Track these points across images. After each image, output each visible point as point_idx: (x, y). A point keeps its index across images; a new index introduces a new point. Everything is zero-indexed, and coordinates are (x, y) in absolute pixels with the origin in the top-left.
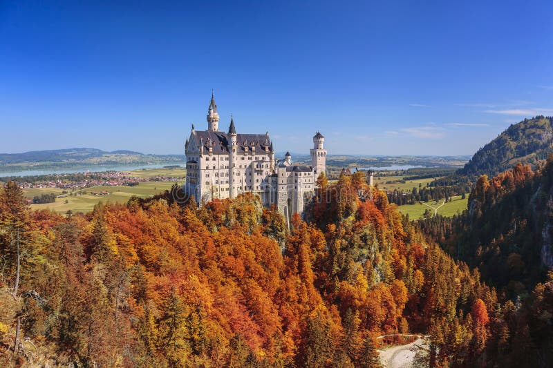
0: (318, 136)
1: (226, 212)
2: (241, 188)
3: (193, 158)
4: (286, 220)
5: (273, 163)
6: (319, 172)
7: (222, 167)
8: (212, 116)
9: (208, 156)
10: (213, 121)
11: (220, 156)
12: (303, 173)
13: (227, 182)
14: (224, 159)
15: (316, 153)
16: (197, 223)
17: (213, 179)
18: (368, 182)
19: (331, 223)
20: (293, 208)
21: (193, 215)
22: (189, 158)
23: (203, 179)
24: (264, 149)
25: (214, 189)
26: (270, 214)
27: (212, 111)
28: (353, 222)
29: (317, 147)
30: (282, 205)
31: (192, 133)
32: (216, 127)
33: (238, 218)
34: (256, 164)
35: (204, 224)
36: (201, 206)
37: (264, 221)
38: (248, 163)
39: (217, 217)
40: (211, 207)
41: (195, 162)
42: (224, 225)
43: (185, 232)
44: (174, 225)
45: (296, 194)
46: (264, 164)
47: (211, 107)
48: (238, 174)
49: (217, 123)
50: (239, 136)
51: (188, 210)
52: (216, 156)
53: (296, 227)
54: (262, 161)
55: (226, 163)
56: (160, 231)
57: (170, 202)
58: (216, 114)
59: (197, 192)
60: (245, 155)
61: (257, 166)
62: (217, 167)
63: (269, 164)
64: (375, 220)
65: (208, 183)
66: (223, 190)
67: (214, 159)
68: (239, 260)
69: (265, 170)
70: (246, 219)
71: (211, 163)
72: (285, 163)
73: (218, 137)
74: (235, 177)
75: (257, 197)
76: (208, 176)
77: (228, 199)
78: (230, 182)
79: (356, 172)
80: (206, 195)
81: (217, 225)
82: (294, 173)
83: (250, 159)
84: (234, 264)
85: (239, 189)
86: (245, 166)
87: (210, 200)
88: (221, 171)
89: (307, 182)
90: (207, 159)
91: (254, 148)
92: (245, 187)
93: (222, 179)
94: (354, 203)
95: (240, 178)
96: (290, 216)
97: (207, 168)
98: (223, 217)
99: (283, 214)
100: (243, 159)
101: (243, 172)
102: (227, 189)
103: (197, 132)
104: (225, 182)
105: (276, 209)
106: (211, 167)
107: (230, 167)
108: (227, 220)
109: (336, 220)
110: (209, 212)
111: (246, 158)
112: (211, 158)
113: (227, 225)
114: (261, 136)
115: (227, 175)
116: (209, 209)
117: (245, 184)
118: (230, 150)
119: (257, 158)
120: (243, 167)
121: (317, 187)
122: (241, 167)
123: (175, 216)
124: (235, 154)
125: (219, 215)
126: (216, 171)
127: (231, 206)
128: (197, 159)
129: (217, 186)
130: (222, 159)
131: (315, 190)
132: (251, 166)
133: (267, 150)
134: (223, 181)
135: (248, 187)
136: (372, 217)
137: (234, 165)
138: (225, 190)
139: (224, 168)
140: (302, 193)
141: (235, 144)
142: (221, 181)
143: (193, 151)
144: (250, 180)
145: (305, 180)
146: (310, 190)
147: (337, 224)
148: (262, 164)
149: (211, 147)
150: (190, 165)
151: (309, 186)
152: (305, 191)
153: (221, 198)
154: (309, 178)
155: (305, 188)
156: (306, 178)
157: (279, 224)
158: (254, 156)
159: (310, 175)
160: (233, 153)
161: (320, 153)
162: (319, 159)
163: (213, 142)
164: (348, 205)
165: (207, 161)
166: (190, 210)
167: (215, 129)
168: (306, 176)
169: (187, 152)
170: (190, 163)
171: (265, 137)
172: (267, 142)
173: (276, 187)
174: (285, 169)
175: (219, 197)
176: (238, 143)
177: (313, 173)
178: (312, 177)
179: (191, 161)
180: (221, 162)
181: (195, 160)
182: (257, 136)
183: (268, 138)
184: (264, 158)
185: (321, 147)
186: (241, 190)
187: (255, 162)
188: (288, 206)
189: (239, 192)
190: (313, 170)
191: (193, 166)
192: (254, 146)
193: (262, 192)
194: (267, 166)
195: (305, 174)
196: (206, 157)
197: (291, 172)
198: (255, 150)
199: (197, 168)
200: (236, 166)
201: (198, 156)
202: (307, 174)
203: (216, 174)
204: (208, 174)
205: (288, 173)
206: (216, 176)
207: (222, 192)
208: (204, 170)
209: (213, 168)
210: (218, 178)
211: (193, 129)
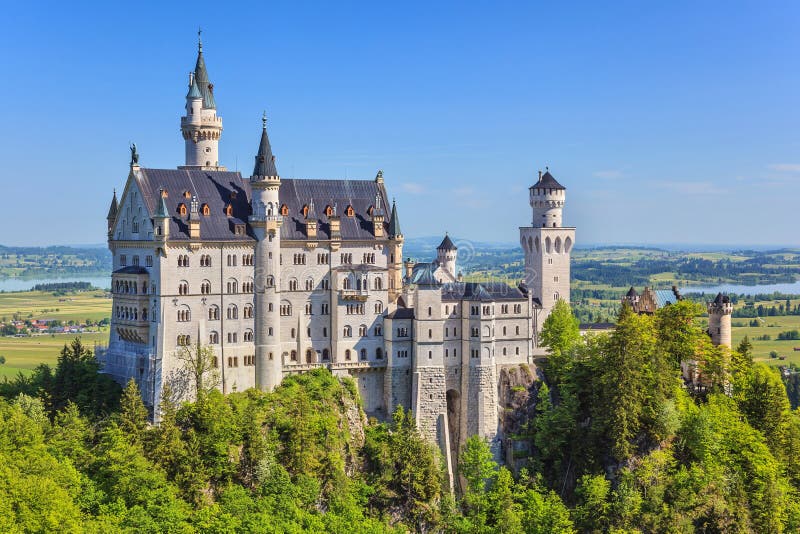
0: (546, 184)
1: (246, 437)
2: (294, 355)
3: (136, 259)
4: (442, 461)
5: (400, 275)
6: (549, 303)
7: (232, 289)
8: (197, 120)
9: (183, 251)
10: (203, 137)
11: (227, 251)
12: (496, 307)
13: (248, 337)
14: (239, 261)
15: (538, 240)
16: (144, 475)
17: (205, 327)
18: (715, 334)
19: (593, 472)
20: (464, 419)
21: (132, 450)
22: (123, 259)
23: (169, 327)
24: (368, 227)
25: (206, 361)
26: (390, 440)
27: (198, 104)
28: (669, 471)
29: (541, 222)
30: (427, 413)
31: (132, 176)
32: (212, 156)
33: (284, 457)
34: (342, 277)
35: (171, 477)
36: (160, 417)
37: (371, 464)
38: (319, 273)
39: (214, 454)
40: (194, 422)
41: (143, 271)
42: (236, 480)
43: (102, 508)
44: (67, 484)
45: (476, 373)
46: (372, 277)
47: (196, 92)
48: (286, 311)
49: (214, 144)
50: (287, 188)
51: (115, 432)
52: (213, 252)
53: (474, 483)
54: (362, 268)
55: (246, 274)
56: (16, 508)
57: (54, 407)
58: (212, 113)
59: (145, 370)
60: (307, 249)
61: (347, 284)
62: (215, 288)
63: (385, 276)
64: (745, 464)
65: (184, 341)
66: (233, 362)
67: (206, 261)
69: (373, 297)
70: (311, 457)
71: (196, 276)
72: (439, 274)
73: (219, 188)
74: (275, 319)
75: (346, 384)
76: (183, 316)
77: (250, 394)
78: (257, 336)
79: (674, 301)
80: (180, 382)
81: (212, 479)
82: (467, 305)
83: (323, 259)
85: (288, 359)
86: (309, 285)
87: (190, 398)
88: (229, 300)
89: (512, 334)
90: (183, 262)
91: (335, 226)
92: (309, 353)
93: (230, 326)
94: (669, 406)
95: (291, 322)
96: (455, 448)
97: (183, 290)
98: (235, 453)
99: (432, 441)
100: (299, 260)
101: (300, 303)
102: (248, 361)
103: (148, 173)
104: (241, 337)
105: (408, 424)
106: (195, 288)
107: (258, 288)
108: (249, 463)
109: (607, 461)
110: (186, 438)
111: (312, 257)
112: (195, 258)
113: (246, 479)
114: (356, 185)
115: (248, 313)
116: (186, 426)
117: (307, 343)
118: (257, 232)
119: (347, 258)
120: (301, 286)
121: (543, 352)
123: (68, 452)
124: (274, 245)
125: (220, 446)
126: (212, 300)
127: (260, 417)
128: (149, 260)
129: (216, 350)
130: (232, 261)
131: (539, 361)
132: (326, 285)
133: (380, 232)
134: (235, 334)
135: (319, 352)
136: (732, 452)
137: (271, 282)
138: (241, 361)
139: (240, 290)
140: (494, 373)
141: (275, 211)
142: (229, 334)
143: (136, 236)
144: (325, 329)
145: (505, 328)
146: (519, 363)
147: (612, 476)
148: (363, 278)
149: (195, 222)
150: (124, 280)
151: (517, 349)
152: (506, 365)
153: (229, 391)
154: (517, 323)
155: (505, 354)
156: (506, 323)
157: (419, 475)
158: (337, 250)
159: (519, 312)
160: (270, 240)
161: (553, 241)
162: (550, 261)
163: (203, 205)
164: (648, 411)
165: (182, 269)
166: (123, 430)
167: (207, 163)
168: (507, 316)
169: (115, 237)
170: (126, 275)
171: (372, 188)
172: (378, 205)
173: (409, 353)
174: (439, 292)
175: (220, 388)
176: (284, 208)
177: (530, 307)
178: (528, 318)
179: (129, 267)
180: (230, 272)
181: (142, 263)
182: (347, 185)
183: (382, 193)
184: (368, 258)
185: (554, 220)
186: (294, 363)
187: (340, 270)
188: (448, 414)
189: (286, 369)
190: (530, 297)
191: (135, 284)
192: (337, 218)
193: (362, 369)
194: (379, 283)
195: (505, 310)
196: (180, 256)
197: (456, 304)
198: (341, 231)
199: (149, 291)
200: (277, 282)
201: (152, 253)
202: (509, 309)
203: (213, 312)
204: (185, 312)
205: (447, 307)
206: (213, 315)
207: (230, 370)
208: (173, 298)
209: (203, 292)
210: (219, 323)
211: (136, 161)
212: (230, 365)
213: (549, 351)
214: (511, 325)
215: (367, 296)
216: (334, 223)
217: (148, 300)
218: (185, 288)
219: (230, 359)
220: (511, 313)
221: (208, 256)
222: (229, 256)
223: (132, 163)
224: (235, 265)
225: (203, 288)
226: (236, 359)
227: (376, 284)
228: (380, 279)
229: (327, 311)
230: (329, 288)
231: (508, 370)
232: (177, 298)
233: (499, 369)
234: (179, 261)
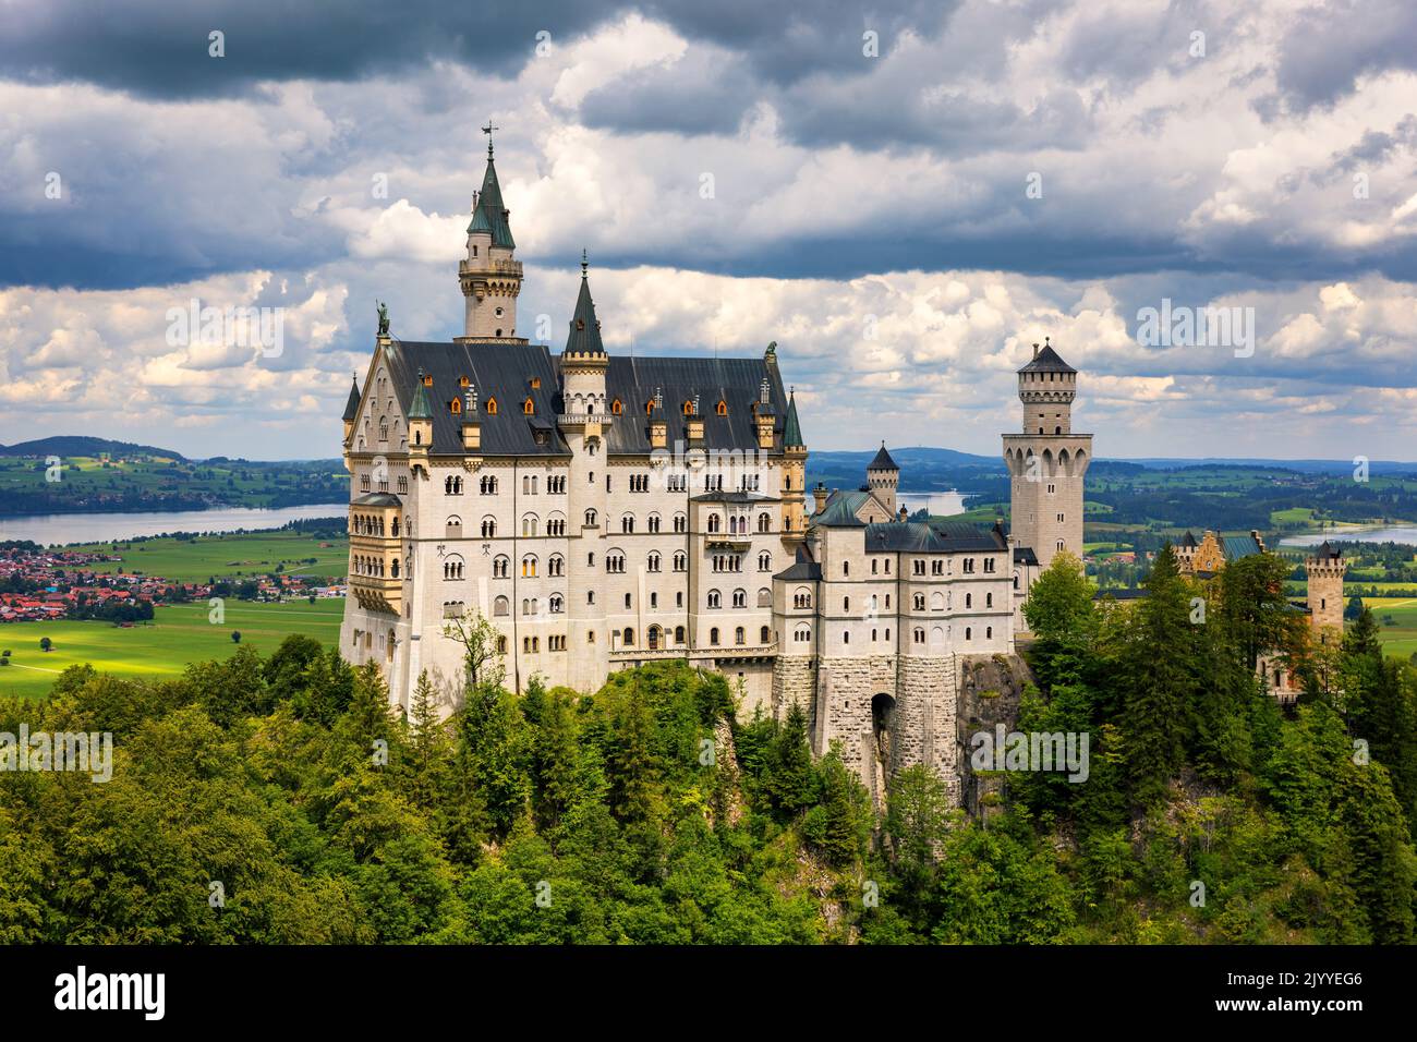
0: (1046, 364)
2: (630, 635)
3: (384, 481)
5: (801, 511)
6: (1049, 556)
7: (530, 530)
9: (454, 470)
10: (491, 291)
11: (522, 471)
12: (953, 562)
13: (555, 606)
14: (542, 486)
15: (1031, 455)
17: (480, 590)
22: (365, 481)
23: (433, 589)
24: (751, 432)
25: (489, 645)
27: (484, 239)
29: (1037, 425)
30: (843, 728)
31: (378, 353)
32: (505, 320)
34: (706, 511)
38: (670, 506)
41: (394, 502)
45: (921, 668)
46: (754, 512)
47: (483, 220)
48: (616, 565)
49: (508, 301)
50: (619, 371)
52: (503, 474)
54: (741, 499)
55: (552, 507)
58: (505, 252)
59: (396, 655)
60: (650, 465)
61: (715, 523)
62: (504, 529)
63: (776, 512)
65: (453, 610)
66: (531, 645)
67: (488, 486)
69: (757, 545)
71: (472, 507)
72: (866, 510)
74: (599, 578)
76: (453, 571)
78: (570, 604)
82: (906, 558)
85: (619, 641)
86: (654, 524)
88: (524, 547)
90: (453, 486)
91: (697, 430)
92: (653, 633)
93: (527, 588)
95: (624, 583)
97: (454, 531)
100: (639, 484)
101: (640, 552)
102: (556, 643)
103: (404, 348)
104: (543, 605)
106: (472, 528)
107: (571, 529)
112: (471, 481)
114: (734, 367)
115: (557, 568)
117: (649, 617)
118: (570, 442)
121: (1033, 635)
122: (628, 525)
124: (597, 461)
128: (402, 483)
129: (504, 626)
130: (530, 488)
131: (1024, 649)
132: (682, 524)
133: (768, 441)
134: (534, 601)
135: (669, 631)
137: (593, 519)
138: (543, 644)
139: (543, 531)
140: (950, 668)
141: (601, 407)
142: (526, 600)
143: (384, 446)
144: (679, 595)
145: (969, 596)
146: (993, 652)
148: (740, 513)
149: (473, 425)
150: (365, 514)
151: (989, 630)
152: (969, 657)
153: (525, 688)
154: (989, 588)
155: (968, 637)
156: (972, 588)
159: (992, 570)
160: (592, 454)
161: (1056, 455)
162: (1052, 489)
163: (487, 398)
165: (452, 498)
167: (499, 332)
168: (972, 576)
169: (355, 448)
170: (367, 506)
171: (757, 371)
172: (765, 399)
173: (812, 635)
174: (860, 535)
176: (617, 402)
177: (1011, 562)
178: (1007, 581)
179: (371, 495)
180: (527, 503)
181: (393, 489)
182: (717, 366)
183: (774, 378)
185: (1058, 422)
186: (629, 647)
187: (705, 500)
188: (876, 735)
189: (615, 658)
190: (1011, 547)
191: (381, 519)
192: (699, 418)
193: (738, 659)
194: (765, 520)
195: (968, 566)
196: (450, 478)
197: (889, 557)
198: (705, 439)
199: (403, 533)
200: (602, 520)
201: (407, 473)
202: (975, 564)
203: (500, 565)
204: (457, 565)
205: (874, 561)
206: (500, 570)
207: (527, 655)
208: (439, 543)
209: (484, 533)
210: (510, 583)
211: (385, 332)
212: (527, 649)
214: (979, 592)
215: (746, 543)
216: (693, 426)
217: (401, 546)
218: (457, 529)
219: (526, 640)
220: (979, 572)
221: (492, 478)
222: (526, 479)
223: (379, 333)
224: (534, 492)
225: (485, 528)
226: (535, 639)
227: (760, 523)
228: (767, 516)
229: (682, 566)
230: (686, 530)
231: (974, 661)
232: (443, 543)
233: (959, 662)
234: (448, 485)
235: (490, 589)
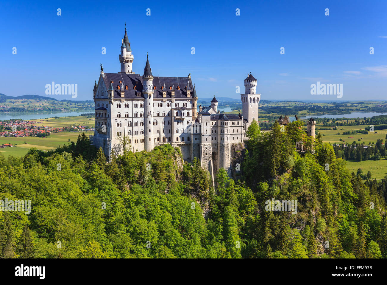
0: (250, 78)
1: (141, 168)
2: (158, 139)
3: (103, 105)
4: (210, 177)
5: (196, 111)
6: (250, 121)
7: (136, 115)
8: (125, 56)
9: (119, 102)
10: (126, 62)
11: (134, 102)
12: (230, 122)
13: (142, 133)
14: (139, 106)
15: (247, 99)
16: (105, 180)
18: (309, 133)
19: (263, 181)
20: (219, 162)
21: (100, 171)
22: (99, 105)
23: (114, 129)
24: (185, 94)
25: (127, 141)
26: (192, 169)
27: (125, 50)
28: (290, 180)
29: (248, 92)
30: (206, 159)
31: (101, 76)
32: (130, 68)
33: (155, 174)
34: (175, 112)
35: (114, 181)
36: (111, 160)
37: (185, 177)
38: (167, 110)
39: (130, 173)
40: (123, 162)
41: (105, 109)
42: (137, 182)
43: (91, 191)
44: (78, 182)
45: (223, 146)
46: (186, 111)
47: (124, 46)
48: (155, 123)
49: (130, 64)
50: (156, 80)
51: (95, 165)
52: (129, 103)
53: (221, 184)
54: (183, 109)
55: (141, 110)
56: (59, 190)
57: (75, 156)
58: (130, 53)
59: (106, 144)
60: (163, 101)
61: (177, 114)
62: (130, 115)
63: (191, 111)
64: (317, 178)
65: (119, 134)
66: (136, 141)
67: (127, 106)
68: (152, 224)
69: (186, 119)
70: (163, 175)
71: (123, 111)
72: (211, 111)
73: (132, 80)
74: (151, 126)
75: (177, 149)
77: (142, 153)
78: (145, 132)
79: (295, 120)
80: (118, 148)
81: (129, 182)
82: (220, 122)
83: (169, 105)
84: (147, 228)
85: (156, 140)
86: (164, 114)
87: (121, 153)
88: (135, 120)
89: (235, 132)
90: (119, 106)
91: (173, 93)
92: (164, 139)
93: (136, 129)
94: (291, 158)
95: (157, 127)
96: (215, 172)
97: (119, 116)
98: (137, 173)
99: (207, 170)
100: (160, 105)
101: (160, 120)
102: (142, 141)
103: (106, 74)
104: (139, 133)
105: (198, 164)
106: (123, 115)
107: (145, 115)
108: (141, 176)
109: (269, 178)
110: (119, 168)
111: (165, 104)
112: (123, 105)
113: (141, 182)
114: (181, 79)
115: (142, 124)
116: (120, 163)
117: (163, 135)
118: (145, 95)
119: (177, 105)
120: (161, 115)
121: (247, 138)
123: (79, 172)
124: (151, 100)
125: (131, 171)
126: (129, 120)
127: (146, 160)
128: (107, 105)
129: (130, 137)
130: (136, 106)
131: (245, 142)
132: (170, 114)
133: (189, 96)
134: (137, 132)
135: (167, 138)
136: (313, 174)
137: (150, 113)
138: (139, 141)
139: (139, 116)
140: (229, 146)
141: (151, 88)
142: (135, 132)
143: (103, 97)
144: (169, 130)
145: (233, 130)
146: (239, 142)
147: (270, 182)
148: (183, 112)
149: (123, 92)
150: (99, 112)
151: (238, 137)
152: (233, 143)
153: (135, 151)
154: (238, 128)
155: (233, 139)
156: (234, 128)
157: (202, 182)
158: (173, 102)
159: (239, 124)
160: (150, 98)
161: (252, 99)
162: (251, 106)
163: (126, 86)
164: (283, 159)
165: (118, 109)
166: (98, 165)
167: (128, 71)
168: (234, 126)
169: (96, 97)
170: (99, 111)
171: (186, 80)
172: (188, 86)
173: (199, 139)
174: (210, 117)
175: (132, 150)
176: (155, 87)
177: (243, 122)
178: (242, 126)
179: (100, 108)
180: (135, 110)
181: (105, 107)
182: (178, 79)
183: (190, 81)
184: (185, 105)
185: (253, 91)
186: (159, 142)
187: (175, 109)
188: (213, 161)
189: (155, 144)
190: (243, 119)
191: (102, 113)
192: (173, 91)
193: (183, 144)
194: (188, 114)
195: (233, 123)
196: (118, 104)
197: (216, 121)
198: (175, 95)
199: (107, 116)
200: (152, 114)
201: (108, 103)
202: (235, 123)
203: (129, 124)
204: (120, 124)
205: (213, 122)
206: (129, 125)
207: (136, 144)
208: (115, 119)
209: (126, 116)
210: (131, 127)
211: (102, 71)
212: (136, 142)
213: (249, 138)
214: (235, 129)
215: (184, 119)
216: (172, 92)
217: (107, 119)
218: (119, 115)
219: (135, 140)
220: (236, 125)
221: (127, 104)
222: (135, 104)
223: (101, 71)
224: (137, 107)
225: (118, 115)
226: (137, 140)
227: (187, 114)
228: (189, 112)
229: (170, 124)
230: (171, 115)
231: (234, 145)
232: (117, 119)
233: (231, 144)
234: (117, 106)
235: (127, 129)
